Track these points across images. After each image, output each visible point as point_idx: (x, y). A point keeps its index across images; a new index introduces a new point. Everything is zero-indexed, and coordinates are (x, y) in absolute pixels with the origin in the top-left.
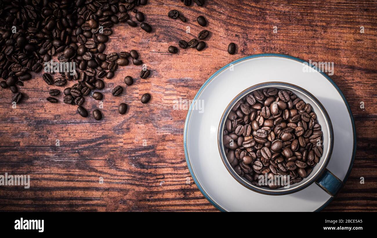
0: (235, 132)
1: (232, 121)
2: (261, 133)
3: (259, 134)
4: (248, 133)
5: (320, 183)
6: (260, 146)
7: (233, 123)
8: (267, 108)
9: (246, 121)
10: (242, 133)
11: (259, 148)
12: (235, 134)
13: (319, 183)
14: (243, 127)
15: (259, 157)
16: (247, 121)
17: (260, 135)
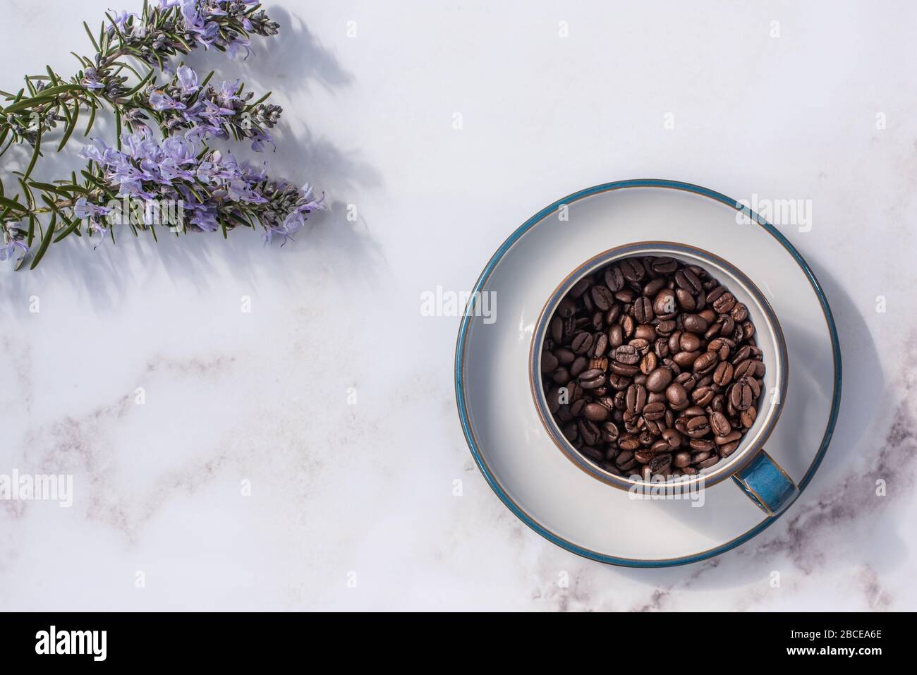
0: (571, 345)
1: (564, 320)
2: (625, 353)
3: (621, 356)
4: (599, 352)
5: (746, 481)
6: (623, 383)
7: (566, 324)
8: (646, 300)
9: (598, 324)
10: (585, 350)
11: (620, 386)
12: (571, 350)
13: (743, 479)
14: (590, 337)
15: (619, 408)
16: (601, 324)
17: (624, 358)
